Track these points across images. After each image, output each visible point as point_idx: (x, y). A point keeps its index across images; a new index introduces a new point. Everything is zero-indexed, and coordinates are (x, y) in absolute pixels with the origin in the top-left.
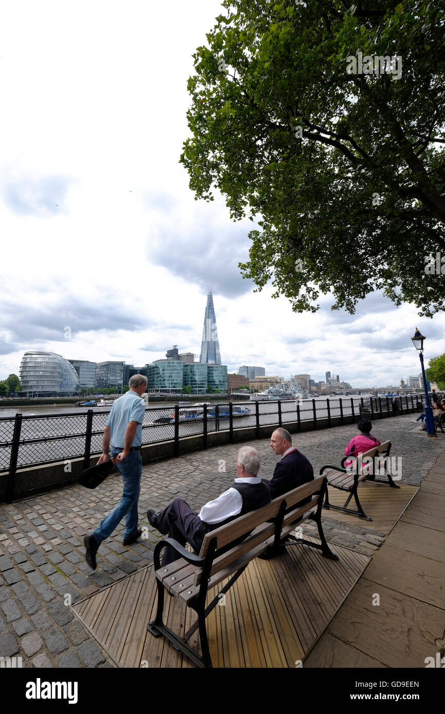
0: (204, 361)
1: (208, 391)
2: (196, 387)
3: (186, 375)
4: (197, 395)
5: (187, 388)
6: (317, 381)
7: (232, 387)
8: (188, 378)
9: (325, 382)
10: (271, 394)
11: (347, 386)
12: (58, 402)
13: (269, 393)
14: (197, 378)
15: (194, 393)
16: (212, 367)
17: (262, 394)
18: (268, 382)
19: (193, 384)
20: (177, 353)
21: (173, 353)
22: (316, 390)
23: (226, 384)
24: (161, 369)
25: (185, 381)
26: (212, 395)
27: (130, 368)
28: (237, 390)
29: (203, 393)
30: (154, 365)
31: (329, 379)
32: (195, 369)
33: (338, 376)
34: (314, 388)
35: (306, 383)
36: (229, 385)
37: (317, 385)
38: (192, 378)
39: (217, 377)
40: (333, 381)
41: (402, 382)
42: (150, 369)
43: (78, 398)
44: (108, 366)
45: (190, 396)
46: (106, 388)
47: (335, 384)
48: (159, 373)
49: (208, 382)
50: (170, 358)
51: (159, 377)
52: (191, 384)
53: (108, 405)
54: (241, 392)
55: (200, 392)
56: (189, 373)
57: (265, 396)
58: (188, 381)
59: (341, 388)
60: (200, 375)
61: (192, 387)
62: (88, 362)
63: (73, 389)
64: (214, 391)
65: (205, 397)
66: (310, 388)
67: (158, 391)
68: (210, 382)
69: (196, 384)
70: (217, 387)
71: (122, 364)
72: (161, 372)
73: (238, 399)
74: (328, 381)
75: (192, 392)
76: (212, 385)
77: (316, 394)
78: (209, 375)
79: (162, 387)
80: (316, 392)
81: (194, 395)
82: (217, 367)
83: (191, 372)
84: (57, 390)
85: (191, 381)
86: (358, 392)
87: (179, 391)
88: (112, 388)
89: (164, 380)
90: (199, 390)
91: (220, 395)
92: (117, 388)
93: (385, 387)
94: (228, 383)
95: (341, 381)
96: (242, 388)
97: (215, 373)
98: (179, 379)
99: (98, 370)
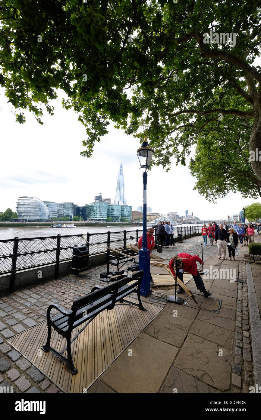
0: (117, 203)
1: (121, 220)
2: (114, 218)
3: (109, 211)
4: (115, 223)
5: (109, 218)
6: (180, 216)
7: (134, 218)
8: (110, 213)
9: (185, 216)
10: (156, 223)
11: (198, 219)
12: (39, 225)
13: (155, 222)
14: (115, 213)
15: (113, 221)
16: (123, 207)
17: (152, 222)
18: (154, 216)
20: (101, 198)
21: (99, 198)
22: (180, 221)
23: (131, 216)
25: (108, 214)
26: (124, 223)
27: (77, 207)
28: (137, 220)
29: (119, 222)
30: (91, 204)
31: (187, 214)
32: (114, 208)
33: (192, 213)
34: (179, 220)
35: (175, 217)
36: (132, 217)
37: (180, 218)
38: (112, 213)
39: (126, 213)
40: (190, 216)
41: (229, 217)
42: (88, 207)
43: (50, 223)
44: (63, 205)
45: (112, 223)
46: (64, 218)
47: (191, 217)
48: (93, 210)
49: (121, 215)
50: (97, 201)
51: (93, 212)
52: (111, 216)
53: (67, 227)
54: (139, 221)
55: (116, 221)
56: (110, 210)
57: (153, 223)
58: (110, 214)
59: (194, 220)
60: (117, 211)
61: (112, 218)
62: (53, 202)
63: (47, 218)
64: (124, 220)
65: (119, 223)
66: (177, 220)
67: (92, 220)
68: (122, 215)
69: (114, 216)
70: (126, 218)
71: (72, 204)
72: (95, 209)
73: (138, 225)
74: (186, 216)
75: (112, 221)
76: (123, 217)
77: (180, 223)
78: (122, 211)
79: (95, 218)
80: (180, 222)
81: (114, 223)
82: (125, 207)
83: (112, 209)
84: (38, 218)
85: (112, 214)
86: (203, 223)
87: (105, 220)
88: (67, 218)
89: (97, 214)
90: (116, 220)
91: (128, 222)
92: (69, 217)
93: (219, 220)
94: (132, 216)
95: (194, 216)
96: (140, 219)
97: (125, 210)
98: (104, 213)
99: (58, 207)
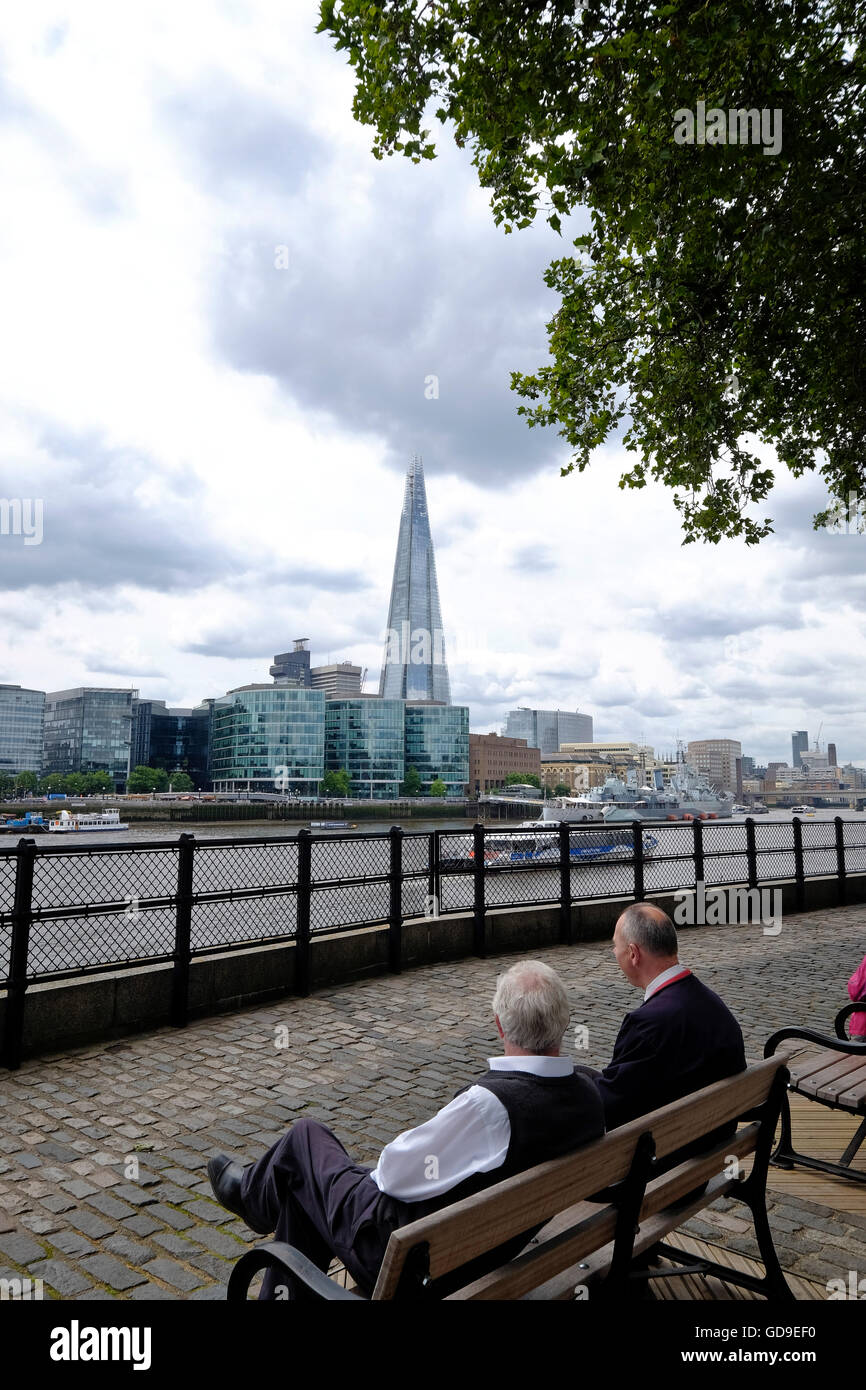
0: (393, 692)
1: (407, 789)
2: (366, 776)
3: (335, 736)
4: (371, 802)
5: (338, 776)
6: (762, 762)
7: (482, 777)
8: (342, 746)
9: (791, 765)
10: (611, 801)
13: (603, 797)
14: (370, 745)
15: (361, 796)
16: (420, 712)
18: (601, 762)
19: (358, 766)
20: (306, 665)
21: (293, 664)
22: (757, 791)
23: (466, 765)
24: (255, 717)
25: (332, 756)
26: (420, 802)
27: (155, 712)
28: (499, 785)
29: (391, 796)
30: (231, 701)
31: (803, 754)
32: (366, 717)
33: (832, 747)
34: (752, 785)
35: (726, 768)
36: (473, 772)
37: (761, 774)
38: (353, 746)
39: (435, 745)
40: (816, 761)
42: (219, 714)
44: (83, 702)
45: (348, 802)
46: (77, 775)
47: (821, 772)
48: (246, 730)
49: (408, 759)
50: (284, 681)
51: (246, 741)
52: (352, 766)
53: (83, 827)
54: (513, 793)
55: (380, 793)
56: (345, 729)
57: (591, 806)
58: (342, 755)
59: (842, 787)
60: (382, 736)
61: (356, 776)
62: (16, 688)
64: (425, 788)
65: (395, 807)
66: (739, 783)
67: (243, 785)
68: (414, 759)
69: (366, 766)
70: (435, 777)
71: (127, 696)
72: (255, 725)
73: (503, 816)
74: (798, 761)
75: (355, 791)
76: (419, 769)
77: (758, 805)
78: (411, 737)
79: (257, 774)
80: (758, 798)
81: (360, 802)
82: (435, 712)
83: (352, 726)
85: (352, 756)
87: (312, 788)
88: (99, 775)
89: (264, 752)
90: (379, 786)
91: (444, 802)
92: (111, 773)
94: (473, 762)
95: (841, 764)
96: (516, 780)
97: (430, 732)
98: (312, 748)
99: (49, 716)
